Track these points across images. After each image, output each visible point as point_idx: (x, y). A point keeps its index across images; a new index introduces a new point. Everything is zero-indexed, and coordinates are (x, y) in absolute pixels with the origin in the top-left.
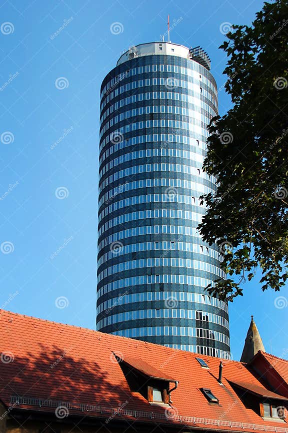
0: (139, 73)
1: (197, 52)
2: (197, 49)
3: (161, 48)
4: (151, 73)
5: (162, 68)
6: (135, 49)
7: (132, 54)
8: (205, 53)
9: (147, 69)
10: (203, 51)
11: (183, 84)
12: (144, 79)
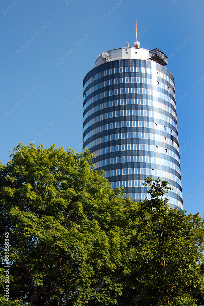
0: (109, 74)
1: (155, 52)
2: (156, 50)
3: (127, 53)
4: (119, 73)
5: (127, 69)
6: (107, 54)
7: (104, 59)
8: (161, 53)
9: (115, 71)
10: (160, 51)
11: (143, 81)
12: (113, 78)
